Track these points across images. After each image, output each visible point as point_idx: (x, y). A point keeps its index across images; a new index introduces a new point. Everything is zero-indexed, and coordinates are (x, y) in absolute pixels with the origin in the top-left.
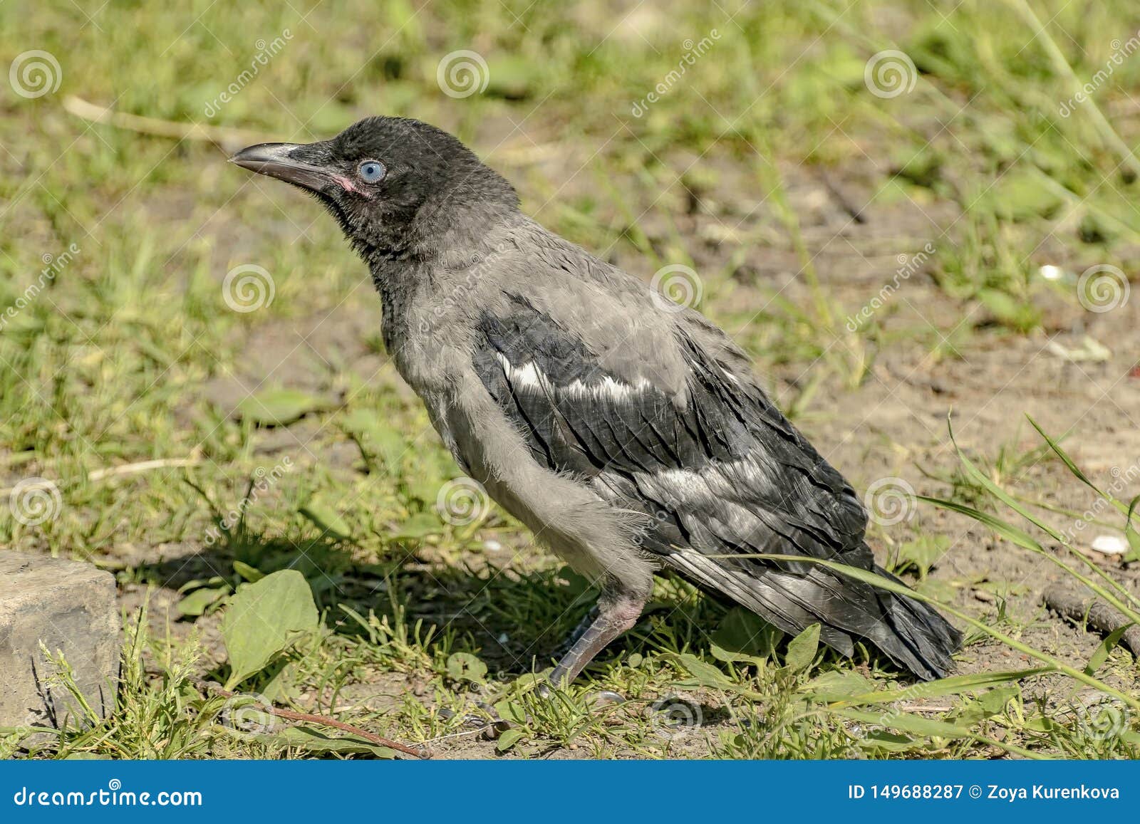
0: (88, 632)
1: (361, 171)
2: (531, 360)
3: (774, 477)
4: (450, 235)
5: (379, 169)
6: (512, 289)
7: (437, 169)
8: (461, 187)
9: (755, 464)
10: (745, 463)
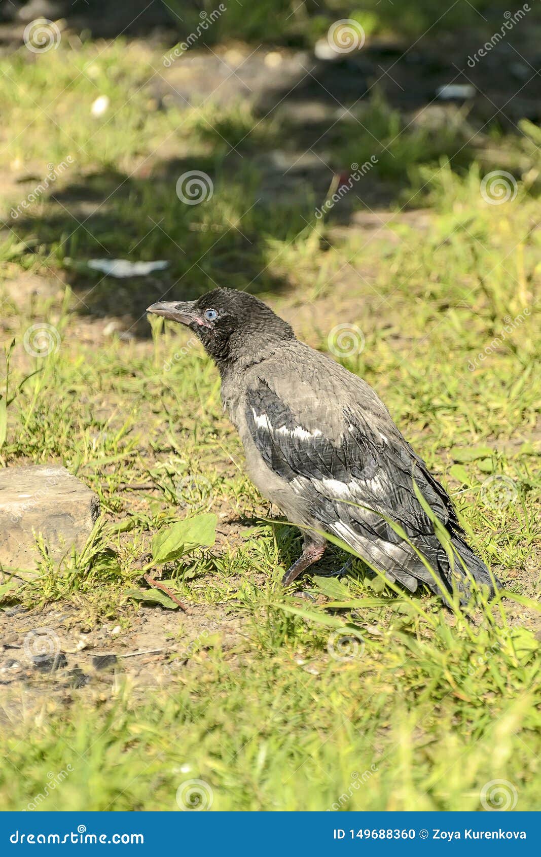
0: (72, 527)
1: (206, 315)
2: (264, 413)
3: (389, 491)
4: (243, 349)
5: (214, 313)
6: (262, 377)
7: (242, 316)
8: (253, 325)
9: (379, 482)
10: (373, 481)
